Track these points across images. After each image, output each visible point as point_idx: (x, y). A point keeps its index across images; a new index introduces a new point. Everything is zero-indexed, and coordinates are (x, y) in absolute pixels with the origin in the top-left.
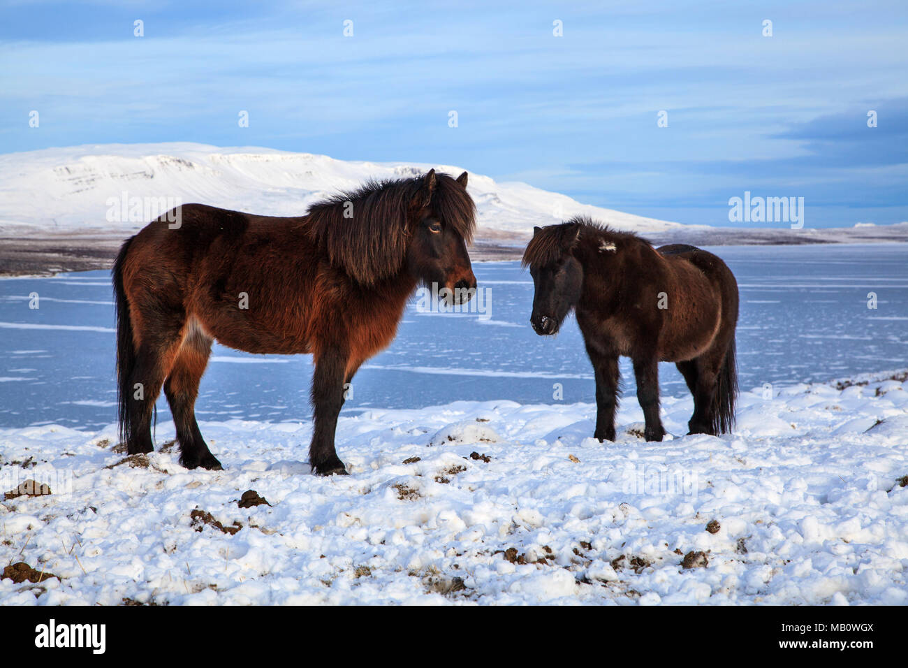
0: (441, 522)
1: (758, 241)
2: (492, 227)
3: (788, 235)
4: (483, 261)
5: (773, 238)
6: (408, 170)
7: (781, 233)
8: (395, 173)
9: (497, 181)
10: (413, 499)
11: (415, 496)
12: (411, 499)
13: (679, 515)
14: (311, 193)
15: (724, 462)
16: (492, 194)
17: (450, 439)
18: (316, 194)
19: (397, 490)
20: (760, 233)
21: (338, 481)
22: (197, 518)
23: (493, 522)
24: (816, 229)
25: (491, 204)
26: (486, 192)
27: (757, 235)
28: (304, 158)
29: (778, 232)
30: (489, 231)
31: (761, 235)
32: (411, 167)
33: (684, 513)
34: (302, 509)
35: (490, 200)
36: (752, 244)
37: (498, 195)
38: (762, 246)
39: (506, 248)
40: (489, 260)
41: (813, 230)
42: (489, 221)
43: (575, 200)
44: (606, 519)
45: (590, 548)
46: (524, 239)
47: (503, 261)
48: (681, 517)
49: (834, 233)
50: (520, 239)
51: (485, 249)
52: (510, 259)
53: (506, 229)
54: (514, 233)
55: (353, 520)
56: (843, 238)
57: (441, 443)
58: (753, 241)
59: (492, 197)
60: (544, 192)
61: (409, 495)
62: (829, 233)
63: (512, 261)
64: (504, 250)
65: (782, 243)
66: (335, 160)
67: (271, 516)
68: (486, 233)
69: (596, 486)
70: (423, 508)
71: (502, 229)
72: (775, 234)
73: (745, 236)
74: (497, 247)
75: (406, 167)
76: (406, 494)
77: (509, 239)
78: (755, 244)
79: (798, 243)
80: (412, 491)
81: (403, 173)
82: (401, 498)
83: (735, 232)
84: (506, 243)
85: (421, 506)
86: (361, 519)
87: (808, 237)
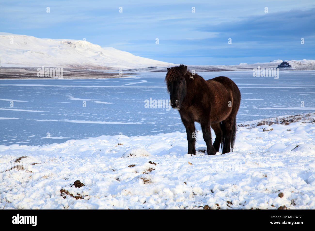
0: (164, 193)
1: (203, 70)
2: (100, 65)
3: (215, 68)
4: (97, 78)
5: (209, 69)
6: (66, 42)
7: (212, 67)
8: (61, 43)
9: (102, 47)
10: (149, 183)
11: (150, 182)
12: (148, 183)
13: (259, 189)
14: (27, 51)
15: (251, 164)
16: (100, 52)
17: (131, 155)
18: (28, 52)
19: (142, 180)
20: (204, 67)
21: (105, 175)
22: (63, 192)
23: (184, 192)
24: (225, 65)
25: (99, 56)
26: (97, 51)
27: (203, 68)
28: (23, 37)
29: (211, 67)
30: (99, 67)
31: (205, 68)
32: (67, 41)
33: (261, 188)
34: (104, 188)
35: (99, 54)
36: (201, 71)
37: (102, 52)
38: (205, 72)
39: (106, 73)
40: (99, 78)
41: (224, 66)
42: (99, 62)
43: (133, 54)
44: (230, 191)
45: (231, 204)
46: (113, 70)
47: (105, 78)
48: (260, 190)
49: (232, 67)
50: (111, 70)
51: (97, 74)
52: (107, 78)
53: (106, 66)
54: (109, 67)
55: (128, 192)
56: (235, 69)
57: (127, 156)
58: (202, 70)
59: (100, 53)
60: (121, 51)
61: (147, 182)
62: (230, 67)
63: (108, 78)
64: (105, 74)
65: (212, 71)
66: (36, 38)
67: (91, 191)
68: (98, 67)
69: (213, 176)
70: (154, 187)
71: (104, 66)
72: (210, 68)
73: (199, 68)
74: (102, 72)
75: (65, 41)
76: (146, 182)
77: (107, 70)
78: (202, 71)
79: (218, 71)
80: (148, 180)
81: (64, 43)
82: (145, 183)
83: (194, 67)
84: (106, 71)
85: (154, 186)
86: (131, 192)
87: (222, 69)
